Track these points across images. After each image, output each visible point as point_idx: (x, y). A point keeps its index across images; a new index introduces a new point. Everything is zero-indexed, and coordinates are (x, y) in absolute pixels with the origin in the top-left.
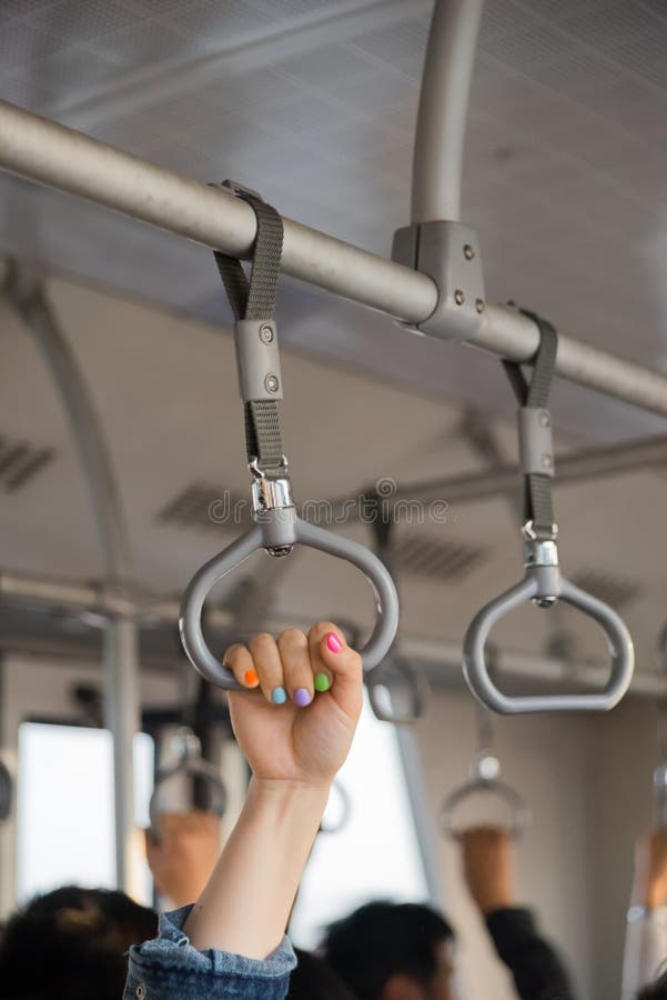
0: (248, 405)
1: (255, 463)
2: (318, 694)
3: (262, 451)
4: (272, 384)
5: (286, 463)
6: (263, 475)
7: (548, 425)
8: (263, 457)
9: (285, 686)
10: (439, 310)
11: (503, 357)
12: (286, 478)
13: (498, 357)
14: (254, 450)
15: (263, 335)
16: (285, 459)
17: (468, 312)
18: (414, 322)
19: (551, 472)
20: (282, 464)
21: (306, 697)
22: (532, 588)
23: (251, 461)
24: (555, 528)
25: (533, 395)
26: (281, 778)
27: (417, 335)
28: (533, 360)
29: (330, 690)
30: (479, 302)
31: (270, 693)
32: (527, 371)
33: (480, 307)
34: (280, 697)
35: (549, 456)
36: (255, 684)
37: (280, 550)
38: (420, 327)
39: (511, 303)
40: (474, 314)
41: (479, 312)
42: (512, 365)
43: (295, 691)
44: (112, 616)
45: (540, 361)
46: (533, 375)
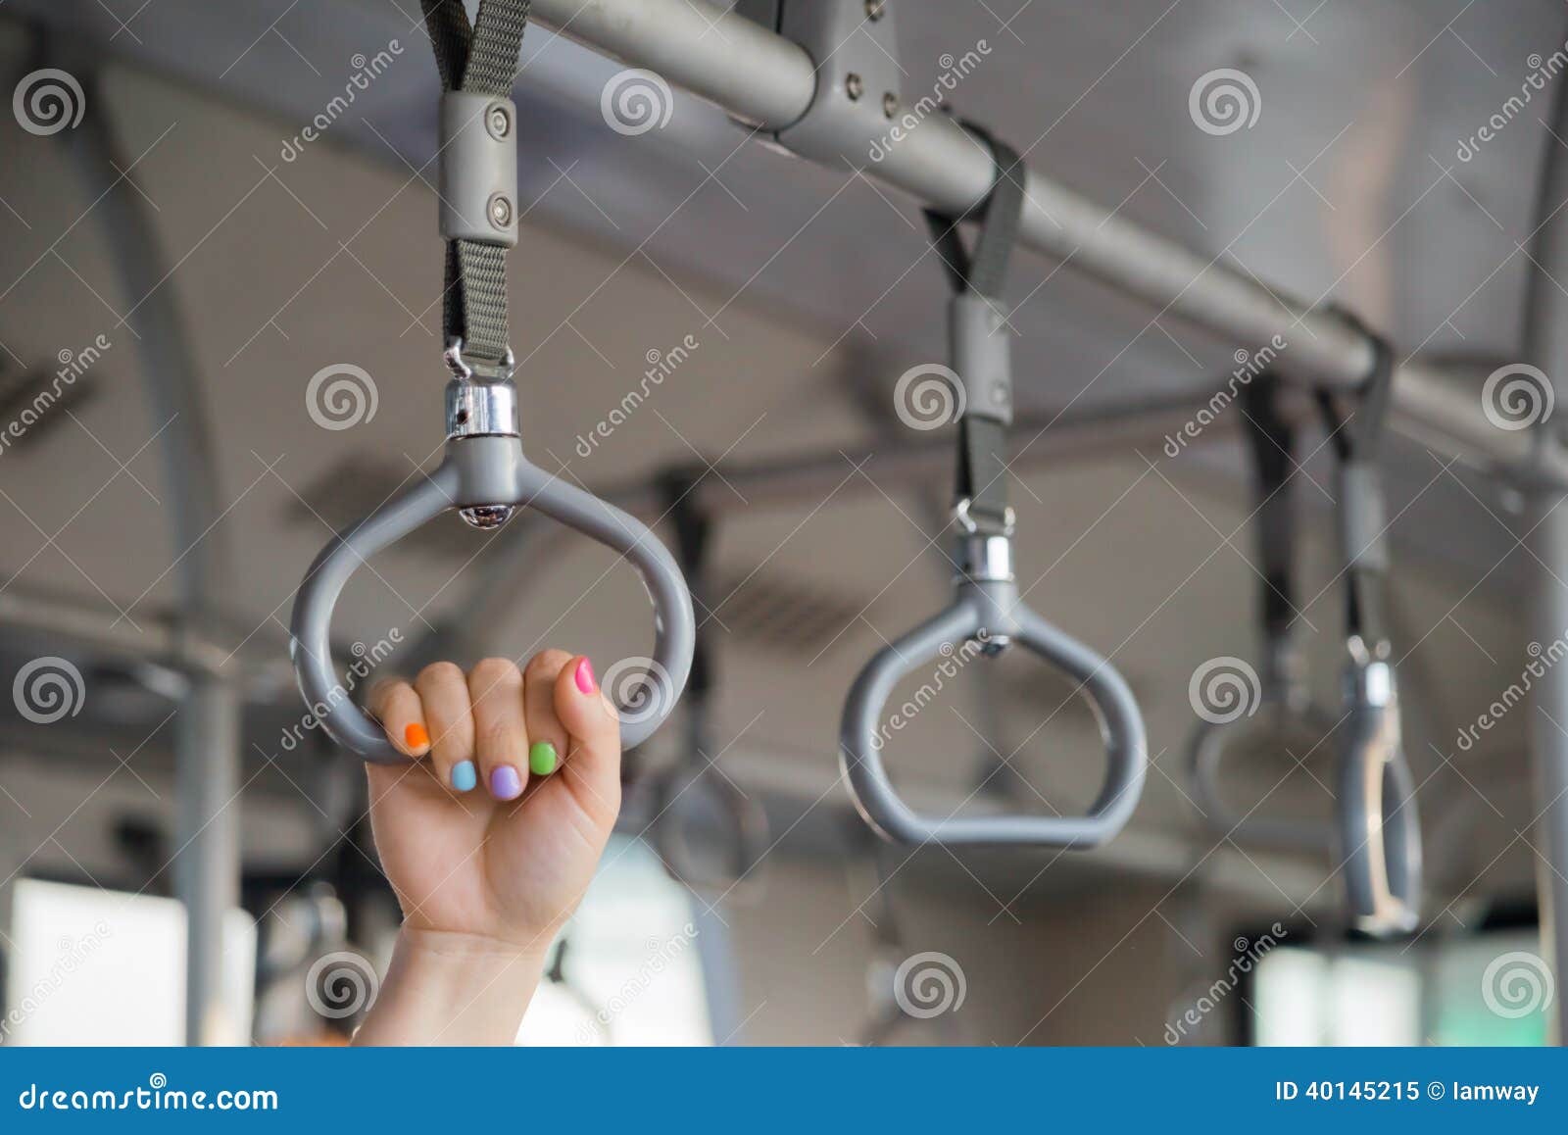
0: (453, 246)
1: (456, 351)
2: (535, 780)
3: (471, 328)
4: (499, 211)
5: (511, 360)
6: (468, 371)
7: (1003, 329)
8: (471, 340)
9: (475, 760)
10: (814, 109)
11: (927, 204)
12: (510, 383)
13: (916, 204)
14: (456, 325)
15: (491, 124)
16: (510, 352)
17: (867, 114)
18: (773, 130)
19: (1005, 413)
20: (504, 363)
21: (514, 784)
22: (966, 620)
23: (448, 345)
24: (1010, 517)
25: (979, 274)
26: (456, 929)
27: (775, 154)
28: (980, 213)
29: (560, 773)
30: (888, 97)
31: (448, 769)
32: (968, 233)
33: (890, 106)
34: (466, 778)
35: (1002, 386)
36: (422, 749)
37: (487, 513)
38: (783, 136)
39: (945, 109)
40: (881, 119)
41: (888, 115)
42: (942, 219)
43: (494, 769)
44: (196, 677)
45: (994, 214)
46: (980, 241)
